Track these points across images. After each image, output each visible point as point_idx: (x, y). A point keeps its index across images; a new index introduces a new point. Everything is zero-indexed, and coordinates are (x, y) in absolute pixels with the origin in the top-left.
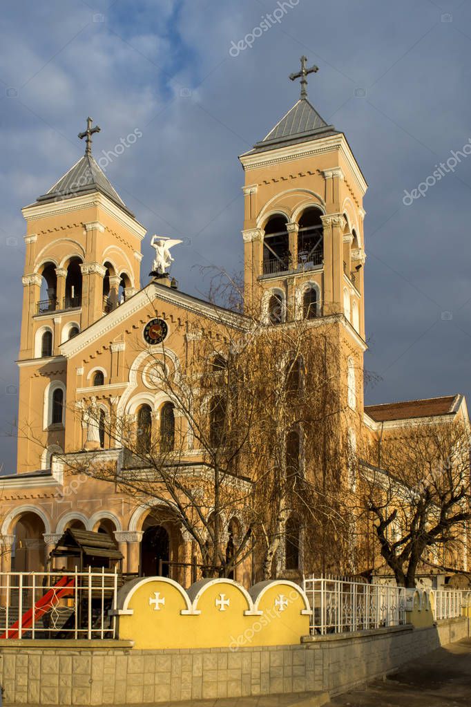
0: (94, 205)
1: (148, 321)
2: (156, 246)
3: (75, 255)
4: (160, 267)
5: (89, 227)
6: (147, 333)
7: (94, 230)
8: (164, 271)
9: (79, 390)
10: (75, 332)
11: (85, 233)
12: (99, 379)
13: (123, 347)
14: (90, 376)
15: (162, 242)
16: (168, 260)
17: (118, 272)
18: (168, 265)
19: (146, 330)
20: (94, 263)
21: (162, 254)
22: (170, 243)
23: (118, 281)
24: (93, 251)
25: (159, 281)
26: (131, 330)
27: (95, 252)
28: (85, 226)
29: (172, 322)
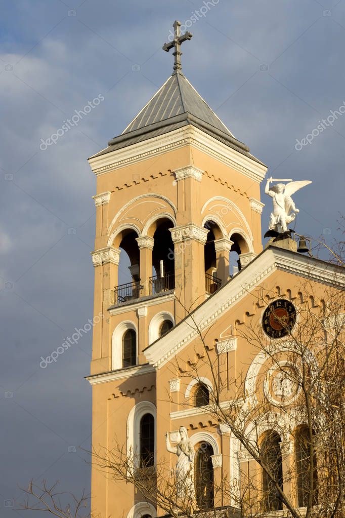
0: (186, 143)
1: (266, 304)
2: (272, 193)
3: (162, 216)
4: (280, 223)
5: (181, 175)
6: (266, 322)
7: (187, 178)
8: (285, 229)
9: (174, 415)
10: (167, 326)
11: (174, 183)
12: (202, 396)
13: (234, 345)
14: (190, 392)
15: (280, 186)
16: (291, 212)
17: (226, 233)
18: (291, 218)
19: (265, 318)
20: (189, 225)
21: (282, 204)
22: (293, 187)
23: (228, 245)
24: (187, 208)
25: (279, 244)
26: (244, 318)
27: (190, 209)
28: (174, 174)
29: (302, 303)
